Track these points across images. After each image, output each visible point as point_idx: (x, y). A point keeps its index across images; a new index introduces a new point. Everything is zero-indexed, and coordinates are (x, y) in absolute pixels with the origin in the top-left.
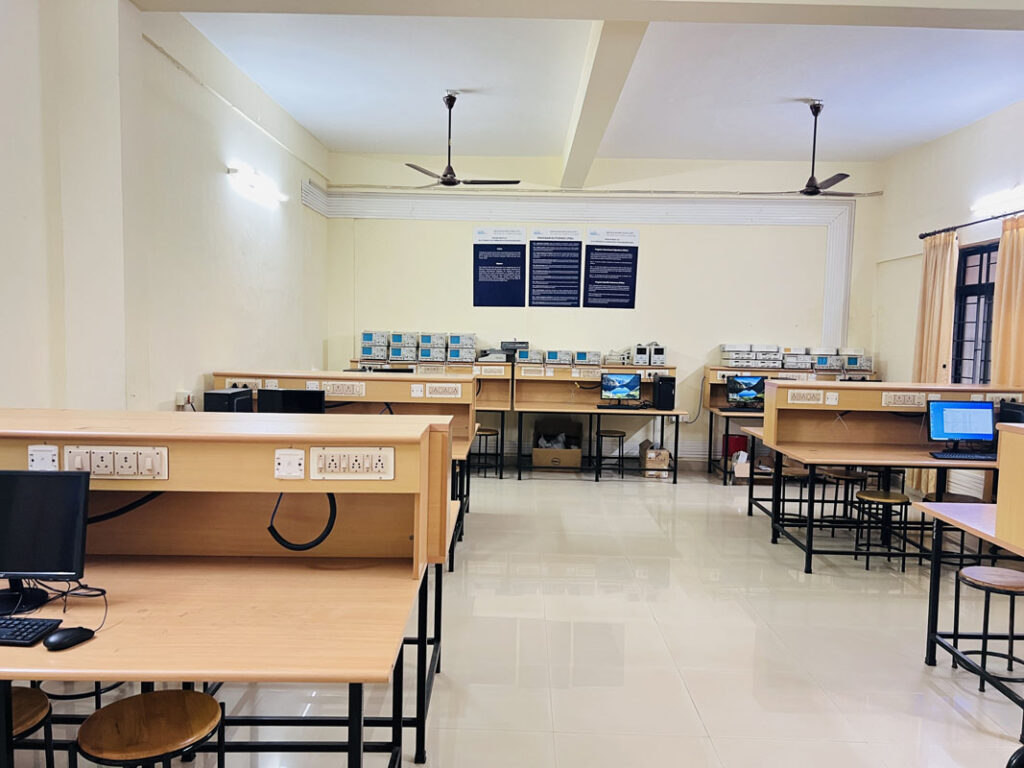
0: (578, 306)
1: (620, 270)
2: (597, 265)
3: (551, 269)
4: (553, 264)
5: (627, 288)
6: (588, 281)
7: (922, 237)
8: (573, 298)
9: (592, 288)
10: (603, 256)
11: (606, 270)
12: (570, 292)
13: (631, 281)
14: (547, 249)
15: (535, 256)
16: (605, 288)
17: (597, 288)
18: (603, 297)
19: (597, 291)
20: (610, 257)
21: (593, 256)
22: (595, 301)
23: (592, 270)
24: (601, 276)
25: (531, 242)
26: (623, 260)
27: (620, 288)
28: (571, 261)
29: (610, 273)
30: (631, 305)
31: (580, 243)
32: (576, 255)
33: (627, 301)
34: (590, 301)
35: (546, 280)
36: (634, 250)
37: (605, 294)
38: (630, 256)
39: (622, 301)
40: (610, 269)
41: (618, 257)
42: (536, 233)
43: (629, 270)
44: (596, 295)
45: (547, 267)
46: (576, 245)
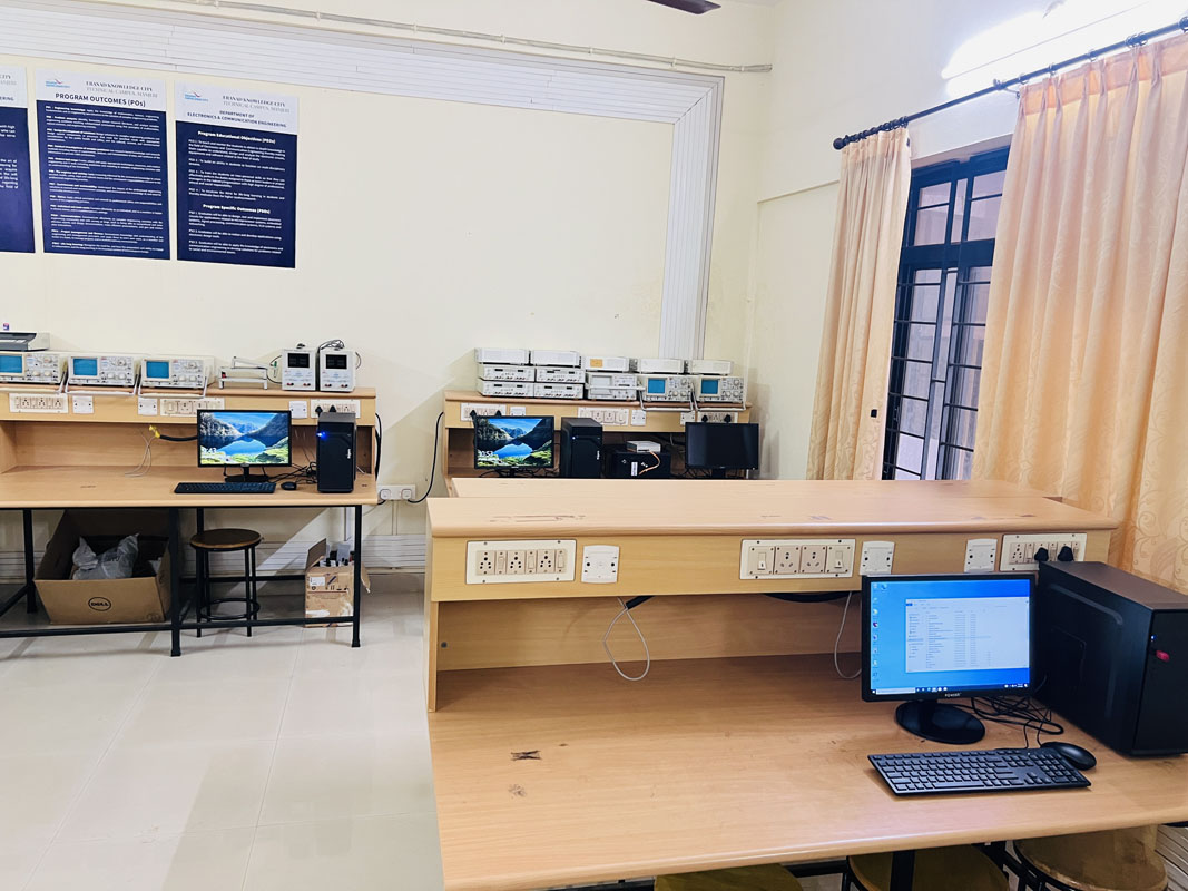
0: (167, 257)
1: (259, 182)
2: (205, 167)
3: (93, 170)
4: (99, 158)
5: (276, 224)
6: (186, 203)
7: (839, 145)
8: (153, 239)
9: (194, 218)
10: (218, 151)
11: (227, 180)
12: (145, 224)
13: (285, 209)
14: (80, 123)
15: (51, 136)
16: (225, 220)
17: (209, 218)
18: (222, 239)
19: (209, 227)
20: (234, 152)
21: (195, 148)
22: (204, 247)
23: (195, 178)
24: (214, 194)
25: (41, 105)
26: (263, 162)
27: (260, 222)
28: (142, 154)
29: (235, 189)
30: (287, 260)
31: (162, 115)
32: (156, 143)
33: (277, 251)
34: (194, 246)
35: (83, 194)
36: (288, 142)
37: (230, 233)
38: (280, 154)
39: (265, 250)
40: (236, 180)
41: (253, 154)
42: (49, 84)
43: (280, 184)
44: (207, 234)
45: (85, 165)
46: (150, 118)
